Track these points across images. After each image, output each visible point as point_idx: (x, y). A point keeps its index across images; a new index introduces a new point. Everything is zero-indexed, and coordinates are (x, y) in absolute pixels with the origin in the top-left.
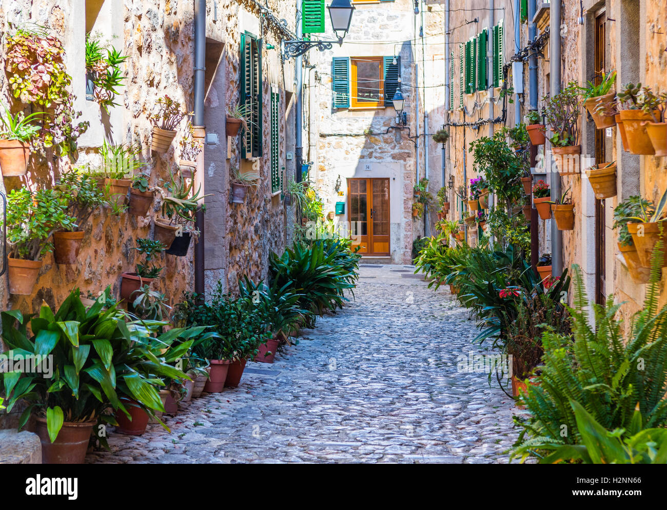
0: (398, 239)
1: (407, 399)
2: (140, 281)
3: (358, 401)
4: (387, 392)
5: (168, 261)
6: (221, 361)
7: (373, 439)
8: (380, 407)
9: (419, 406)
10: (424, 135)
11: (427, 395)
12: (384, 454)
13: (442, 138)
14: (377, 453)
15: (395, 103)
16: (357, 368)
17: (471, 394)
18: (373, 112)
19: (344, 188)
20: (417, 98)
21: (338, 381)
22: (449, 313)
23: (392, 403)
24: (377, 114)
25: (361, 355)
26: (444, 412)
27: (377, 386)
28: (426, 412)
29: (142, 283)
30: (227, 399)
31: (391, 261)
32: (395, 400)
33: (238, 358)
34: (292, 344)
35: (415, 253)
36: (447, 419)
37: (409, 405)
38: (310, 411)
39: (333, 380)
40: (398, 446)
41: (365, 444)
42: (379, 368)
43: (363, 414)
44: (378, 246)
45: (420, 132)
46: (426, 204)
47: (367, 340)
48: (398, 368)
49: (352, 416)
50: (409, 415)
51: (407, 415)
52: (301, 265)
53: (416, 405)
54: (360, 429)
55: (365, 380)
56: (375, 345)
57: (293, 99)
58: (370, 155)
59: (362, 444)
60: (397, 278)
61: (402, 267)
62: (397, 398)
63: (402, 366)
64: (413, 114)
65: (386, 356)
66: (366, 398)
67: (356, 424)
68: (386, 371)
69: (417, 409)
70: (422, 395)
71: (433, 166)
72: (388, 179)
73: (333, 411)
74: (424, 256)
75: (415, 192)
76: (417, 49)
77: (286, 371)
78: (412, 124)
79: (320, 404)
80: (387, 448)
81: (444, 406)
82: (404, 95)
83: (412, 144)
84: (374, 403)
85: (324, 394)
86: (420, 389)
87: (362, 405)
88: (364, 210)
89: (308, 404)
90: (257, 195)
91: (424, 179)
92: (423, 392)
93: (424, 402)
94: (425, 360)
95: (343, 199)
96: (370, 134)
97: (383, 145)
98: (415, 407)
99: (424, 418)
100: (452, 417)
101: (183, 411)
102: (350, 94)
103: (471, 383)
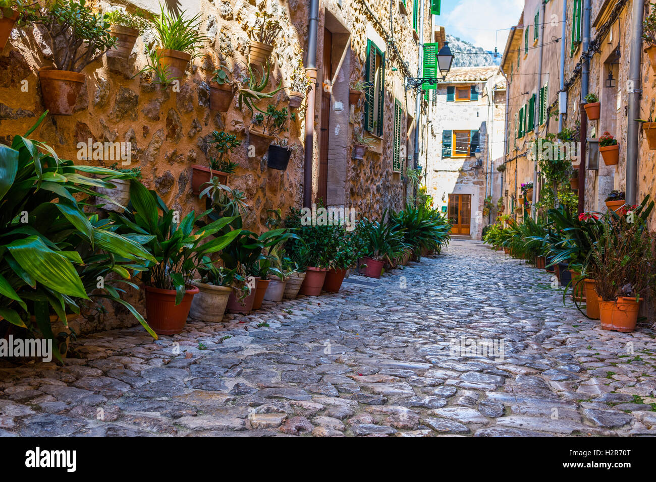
0: (475, 227)
1: (484, 312)
2: (210, 173)
3: (438, 311)
4: (465, 304)
5: (271, 175)
6: (318, 269)
7: (445, 358)
8: (458, 318)
9: (496, 320)
10: (491, 173)
11: (503, 310)
12: (459, 388)
13: (502, 169)
14: (448, 385)
15: (476, 154)
16: (443, 286)
17: (543, 311)
18: (464, 159)
19: (447, 199)
20: (487, 153)
21: (425, 294)
22: (506, 261)
23: (470, 315)
24: (466, 160)
25: (447, 278)
26: (523, 327)
27: (457, 299)
28: (505, 326)
29: (212, 175)
30: (318, 302)
31: (470, 238)
32: (473, 313)
33: (333, 266)
34: (400, 269)
35: (484, 234)
36: (528, 336)
37: (487, 318)
38: (388, 318)
39: (421, 292)
40: (478, 374)
41: (435, 366)
42: (460, 287)
43: (439, 325)
44: (464, 230)
45: (489, 171)
46: (490, 209)
47: (454, 270)
48: (475, 287)
49: (429, 326)
50: (488, 329)
51: (486, 329)
52: (410, 219)
53: (493, 318)
54: (433, 343)
55: (447, 294)
56: (458, 273)
57: (414, 123)
58: (461, 182)
59: (431, 368)
60: (474, 246)
61: (476, 241)
62: (475, 311)
63: (478, 286)
64: (485, 161)
65: (466, 280)
66: (447, 309)
67: (430, 335)
68: (466, 289)
69: (495, 323)
70: (497, 309)
71: (495, 190)
72: (471, 195)
73: (411, 319)
74: (489, 235)
75: (485, 202)
76: (489, 126)
77: (386, 284)
78: (485, 166)
79: (401, 312)
80: (463, 376)
81: (521, 321)
82: (481, 150)
83: (484, 177)
84: (453, 314)
85: (409, 303)
86: (495, 304)
87: (441, 316)
88: (457, 213)
89: (391, 311)
90: (380, 165)
91: (490, 196)
92: (498, 306)
93: (500, 316)
94: (496, 284)
95: (446, 205)
96: (461, 171)
97: (468, 177)
98: (492, 321)
99: (504, 333)
100: (533, 333)
101: (264, 310)
102: (452, 147)
103: (539, 302)
